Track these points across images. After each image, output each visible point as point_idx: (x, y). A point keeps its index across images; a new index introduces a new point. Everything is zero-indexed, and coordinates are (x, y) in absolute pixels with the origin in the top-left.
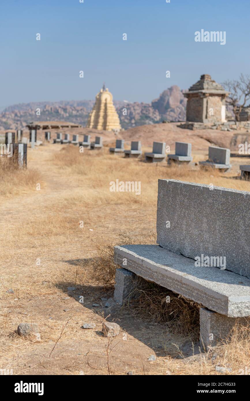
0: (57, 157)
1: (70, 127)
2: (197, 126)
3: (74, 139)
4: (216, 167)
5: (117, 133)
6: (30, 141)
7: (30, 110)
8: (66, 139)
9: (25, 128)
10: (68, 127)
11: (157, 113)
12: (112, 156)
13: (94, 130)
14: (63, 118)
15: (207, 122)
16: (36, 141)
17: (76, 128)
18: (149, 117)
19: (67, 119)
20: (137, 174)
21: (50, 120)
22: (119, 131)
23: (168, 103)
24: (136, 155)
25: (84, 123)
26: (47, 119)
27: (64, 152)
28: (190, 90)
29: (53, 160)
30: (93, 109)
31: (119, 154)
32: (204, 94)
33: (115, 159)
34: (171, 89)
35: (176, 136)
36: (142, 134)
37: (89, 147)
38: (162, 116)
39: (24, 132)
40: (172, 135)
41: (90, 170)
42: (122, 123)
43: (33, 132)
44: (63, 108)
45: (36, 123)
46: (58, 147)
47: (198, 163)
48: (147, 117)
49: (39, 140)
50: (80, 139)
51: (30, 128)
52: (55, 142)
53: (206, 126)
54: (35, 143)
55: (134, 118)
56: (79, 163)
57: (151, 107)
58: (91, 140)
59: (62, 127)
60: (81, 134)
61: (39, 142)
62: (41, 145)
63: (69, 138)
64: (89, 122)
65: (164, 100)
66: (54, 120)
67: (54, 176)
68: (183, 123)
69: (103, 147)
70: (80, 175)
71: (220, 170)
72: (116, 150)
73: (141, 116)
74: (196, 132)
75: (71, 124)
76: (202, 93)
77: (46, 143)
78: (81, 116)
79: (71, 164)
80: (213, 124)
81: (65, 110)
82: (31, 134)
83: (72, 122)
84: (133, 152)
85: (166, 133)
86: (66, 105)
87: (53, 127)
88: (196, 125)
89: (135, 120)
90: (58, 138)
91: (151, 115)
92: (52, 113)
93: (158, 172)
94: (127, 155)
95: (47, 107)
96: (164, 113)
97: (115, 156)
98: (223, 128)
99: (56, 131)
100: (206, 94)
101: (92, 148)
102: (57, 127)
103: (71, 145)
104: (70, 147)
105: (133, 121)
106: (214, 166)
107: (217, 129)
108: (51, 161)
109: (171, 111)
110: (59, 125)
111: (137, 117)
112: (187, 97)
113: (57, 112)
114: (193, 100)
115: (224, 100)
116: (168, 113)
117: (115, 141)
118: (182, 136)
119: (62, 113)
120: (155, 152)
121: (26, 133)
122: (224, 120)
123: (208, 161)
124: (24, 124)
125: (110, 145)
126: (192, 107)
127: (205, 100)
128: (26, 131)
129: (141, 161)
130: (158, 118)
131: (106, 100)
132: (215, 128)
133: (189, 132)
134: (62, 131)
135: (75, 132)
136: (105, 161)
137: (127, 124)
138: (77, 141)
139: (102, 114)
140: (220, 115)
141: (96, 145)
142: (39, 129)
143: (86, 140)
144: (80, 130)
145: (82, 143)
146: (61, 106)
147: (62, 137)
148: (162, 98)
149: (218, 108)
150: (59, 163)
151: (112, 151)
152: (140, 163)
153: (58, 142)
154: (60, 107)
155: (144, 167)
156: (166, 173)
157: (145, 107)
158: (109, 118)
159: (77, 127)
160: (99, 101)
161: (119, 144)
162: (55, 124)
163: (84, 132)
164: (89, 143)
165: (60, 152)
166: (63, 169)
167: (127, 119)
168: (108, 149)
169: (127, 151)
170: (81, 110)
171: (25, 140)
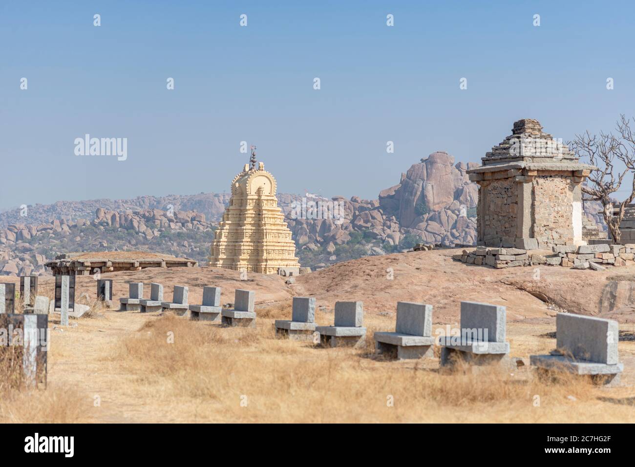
0: (131, 348)
1: (164, 264)
2: (508, 258)
3: (178, 299)
4: (580, 372)
5: (292, 280)
6: (57, 306)
7: (57, 223)
8: (154, 298)
9: (43, 271)
10: (158, 264)
11: (395, 226)
12: (281, 343)
13: (228, 272)
14: (145, 241)
15: (534, 248)
16: (71, 306)
17: (180, 269)
18: (374, 236)
19: (156, 244)
20: (359, 394)
21: (109, 248)
22: (296, 273)
23: (423, 196)
24: (350, 340)
25: (201, 253)
26: (102, 245)
27: (149, 333)
28: (485, 162)
29: (120, 358)
30: (225, 217)
31: (303, 337)
32: (524, 171)
33: (294, 352)
34: (429, 162)
35: (453, 286)
36: (359, 281)
37: (218, 320)
38: (407, 232)
39: (40, 280)
40: (442, 283)
41: (226, 386)
42: (301, 252)
43: (65, 280)
44: (144, 216)
45: (73, 257)
46: (134, 321)
47: (527, 361)
48: (369, 236)
49: (80, 302)
50: (192, 298)
51: (57, 269)
52: (124, 306)
53: (531, 257)
54: (69, 311)
55: (333, 238)
56: (195, 366)
57: (377, 208)
58: (224, 298)
59: (144, 265)
60: (194, 283)
61: (81, 309)
62: (87, 315)
63: (164, 296)
64: (215, 251)
65: (412, 192)
66: (120, 248)
67: (123, 405)
68: (469, 250)
69: (257, 319)
70: (198, 401)
71: (594, 378)
72: (294, 326)
73: (351, 234)
74: (507, 273)
75: (165, 257)
76: (518, 168)
77: (100, 310)
78: (192, 236)
79: (172, 369)
80: (551, 252)
81: (150, 220)
82: (58, 286)
83: (170, 252)
84: (341, 331)
85: (424, 277)
86: (152, 207)
87: (119, 267)
88: (505, 253)
89: (336, 244)
90: (134, 295)
91: (378, 230)
92: (114, 230)
93: (420, 388)
94: (327, 339)
95: (102, 214)
96: (414, 224)
97: (291, 342)
98: (577, 263)
99: (127, 278)
100: (530, 170)
101: (228, 320)
102: (129, 267)
103: (168, 313)
104: (167, 319)
105: (331, 248)
106: (576, 368)
107: (561, 264)
108: (113, 360)
109: (432, 219)
110: (136, 259)
111: (342, 236)
112: (478, 182)
113: (129, 226)
114: (495, 189)
115: (578, 188)
116: (423, 225)
117: (290, 302)
118: (468, 284)
119: (143, 228)
120: (402, 330)
121: (47, 283)
122: (579, 241)
123: (555, 354)
124: (42, 260)
125: (275, 312)
126: (492, 207)
127: (527, 188)
128: (47, 277)
129: (366, 355)
130: (398, 237)
131: (259, 191)
132: (556, 261)
133: (488, 275)
134: (142, 275)
135: (179, 278)
136: (267, 358)
137: (316, 254)
138: (185, 305)
139: (248, 228)
140: (569, 226)
141: (238, 315)
142: (80, 272)
143: (209, 300)
144: (192, 272)
145: (198, 307)
146: (139, 210)
147: (143, 293)
148: (407, 185)
149: (562, 209)
150: (138, 365)
151: (282, 330)
152: (365, 362)
153: (133, 306)
154: (136, 213)
155: (376, 375)
156: (442, 391)
157: (362, 209)
158: (269, 240)
159: (185, 264)
160: (240, 195)
161: (300, 309)
162: (123, 257)
163: (204, 277)
164: (217, 308)
165: (138, 335)
166: (150, 383)
167: (317, 241)
168: (270, 322)
169: (325, 328)
170: (193, 219)
171: (43, 303)
